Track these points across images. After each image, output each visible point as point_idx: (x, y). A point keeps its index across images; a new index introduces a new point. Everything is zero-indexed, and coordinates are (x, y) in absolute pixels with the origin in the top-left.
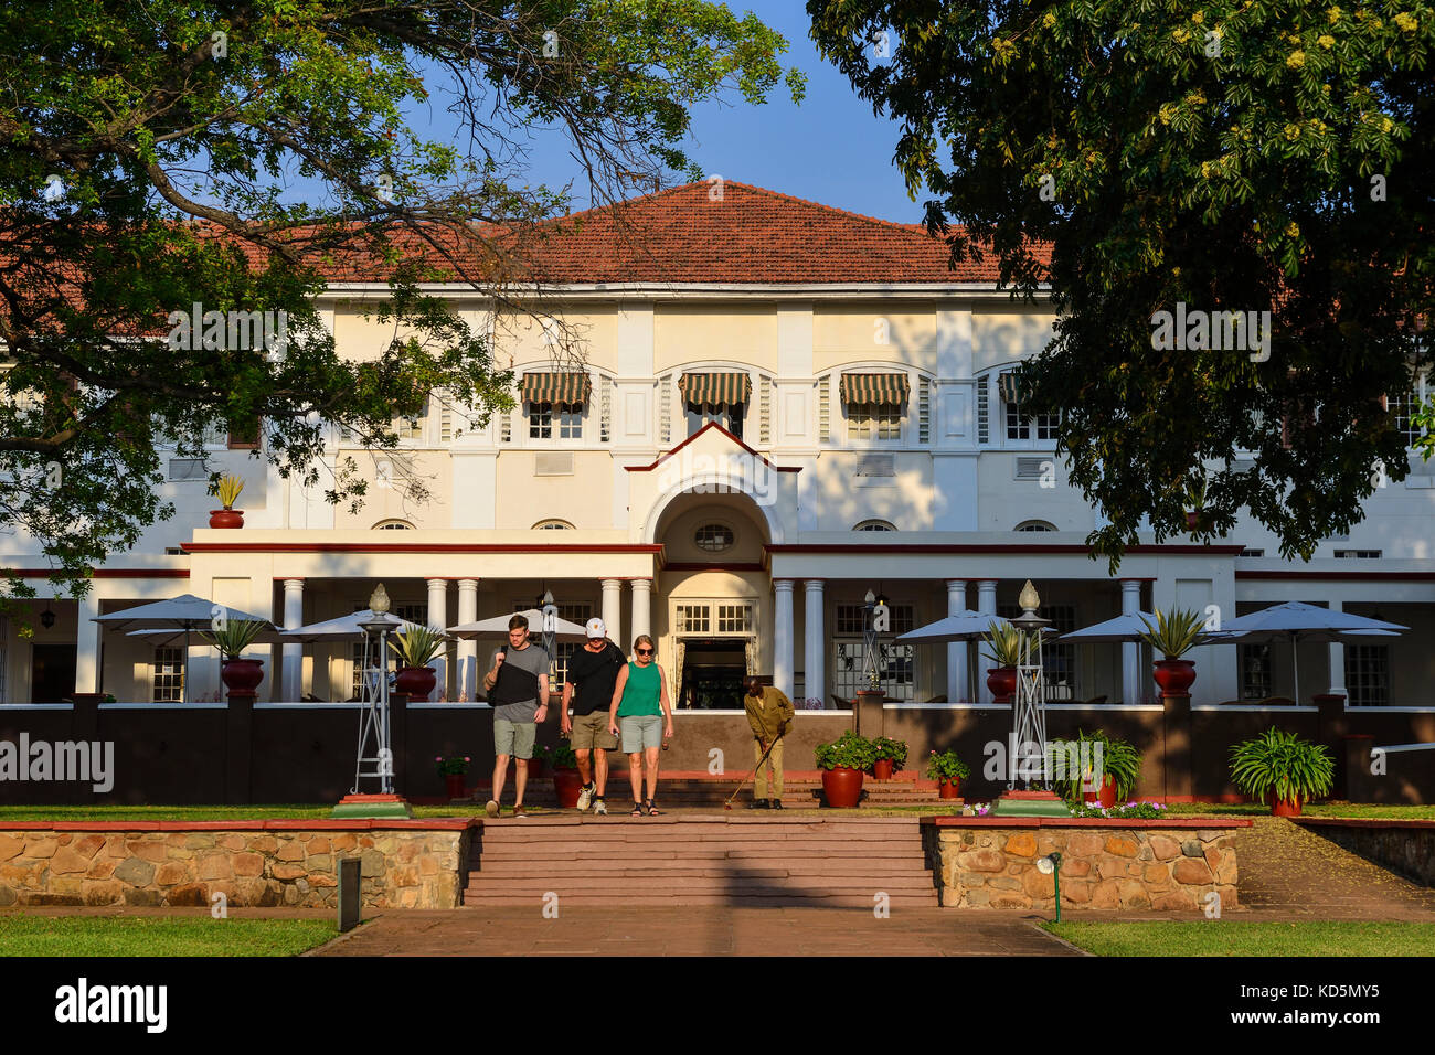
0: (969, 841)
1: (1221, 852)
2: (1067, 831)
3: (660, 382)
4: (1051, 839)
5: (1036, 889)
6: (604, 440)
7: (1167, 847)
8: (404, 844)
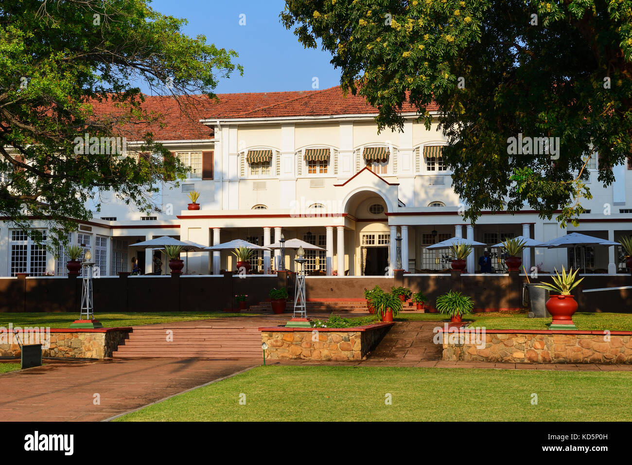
0: (271, 336)
1: (356, 340)
2: (304, 333)
3: (356, 152)
4: (298, 335)
5: (294, 352)
6: (336, 173)
7: (337, 338)
8: (88, 337)
